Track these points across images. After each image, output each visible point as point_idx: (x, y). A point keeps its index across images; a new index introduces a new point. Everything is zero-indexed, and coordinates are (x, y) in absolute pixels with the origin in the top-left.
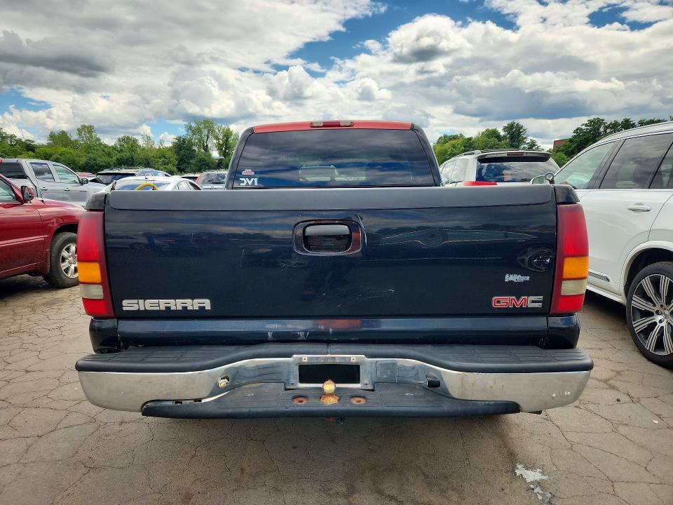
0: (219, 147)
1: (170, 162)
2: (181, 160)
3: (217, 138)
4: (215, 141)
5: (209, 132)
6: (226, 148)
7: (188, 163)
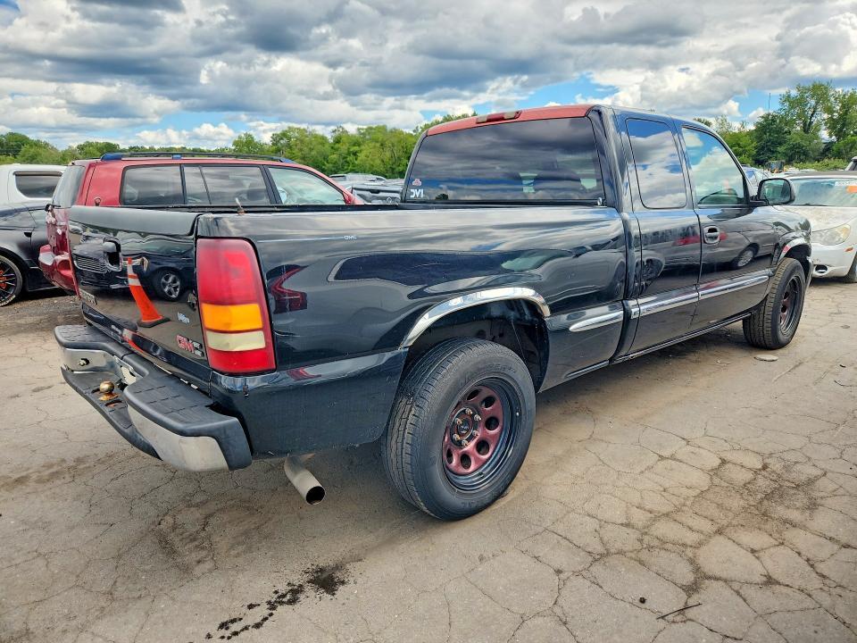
0: (833, 125)
1: (744, 152)
2: (763, 148)
3: (830, 110)
4: (826, 116)
5: (817, 103)
6: (844, 125)
7: (773, 152)
